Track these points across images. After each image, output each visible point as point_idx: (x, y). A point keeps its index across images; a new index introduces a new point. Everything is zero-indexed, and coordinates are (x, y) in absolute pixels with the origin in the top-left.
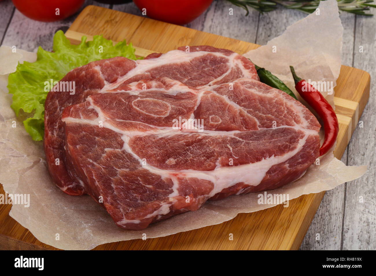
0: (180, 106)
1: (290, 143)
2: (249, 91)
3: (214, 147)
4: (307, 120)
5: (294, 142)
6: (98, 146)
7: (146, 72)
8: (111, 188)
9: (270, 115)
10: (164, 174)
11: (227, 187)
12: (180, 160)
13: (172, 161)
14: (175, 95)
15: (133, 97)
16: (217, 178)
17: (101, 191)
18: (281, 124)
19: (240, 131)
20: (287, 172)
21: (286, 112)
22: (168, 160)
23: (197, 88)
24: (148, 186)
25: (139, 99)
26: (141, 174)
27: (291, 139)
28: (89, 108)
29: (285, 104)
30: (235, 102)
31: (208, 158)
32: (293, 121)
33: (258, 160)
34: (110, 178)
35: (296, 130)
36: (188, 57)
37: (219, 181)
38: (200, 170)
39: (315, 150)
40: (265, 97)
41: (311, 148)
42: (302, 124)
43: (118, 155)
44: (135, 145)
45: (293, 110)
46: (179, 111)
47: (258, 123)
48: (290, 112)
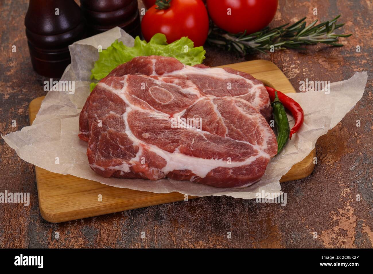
0: (180, 101)
1: (242, 156)
2: (236, 108)
3: (182, 137)
4: (268, 145)
5: (246, 156)
6: (107, 108)
7: (186, 75)
8: (98, 139)
9: (240, 130)
10: (136, 141)
11: (177, 169)
12: (152, 136)
13: (147, 135)
14: (184, 93)
15: (154, 84)
16: (171, 159)
17: (91, 138)
18: (245, 140)
19: (210, 133)
20: (228, 176)
21: (254, 132)
22: (145, 134)
23: (207, 95)
24: (121, 146)
25: (157, 87)
26: (121, 136)
27: (244, 153)
28: (121, 82)
29: (257, 127)
30: (220, 112)
31: (173, 142)
32: (256, 142)
33: (209, 158)
34: (100, 132)
35: (254, 149)
36: (226, 75)
37: (172, 162)
38: (161, 149)
39: (260, 169)
40: (245, 117)
41: (257, 166)
42: (262, 146)
43: (115, 118)
44: (131, 116)
45: (262, 133)
46: (177, 104)
47: (227, 133)
48: (258, 133)
